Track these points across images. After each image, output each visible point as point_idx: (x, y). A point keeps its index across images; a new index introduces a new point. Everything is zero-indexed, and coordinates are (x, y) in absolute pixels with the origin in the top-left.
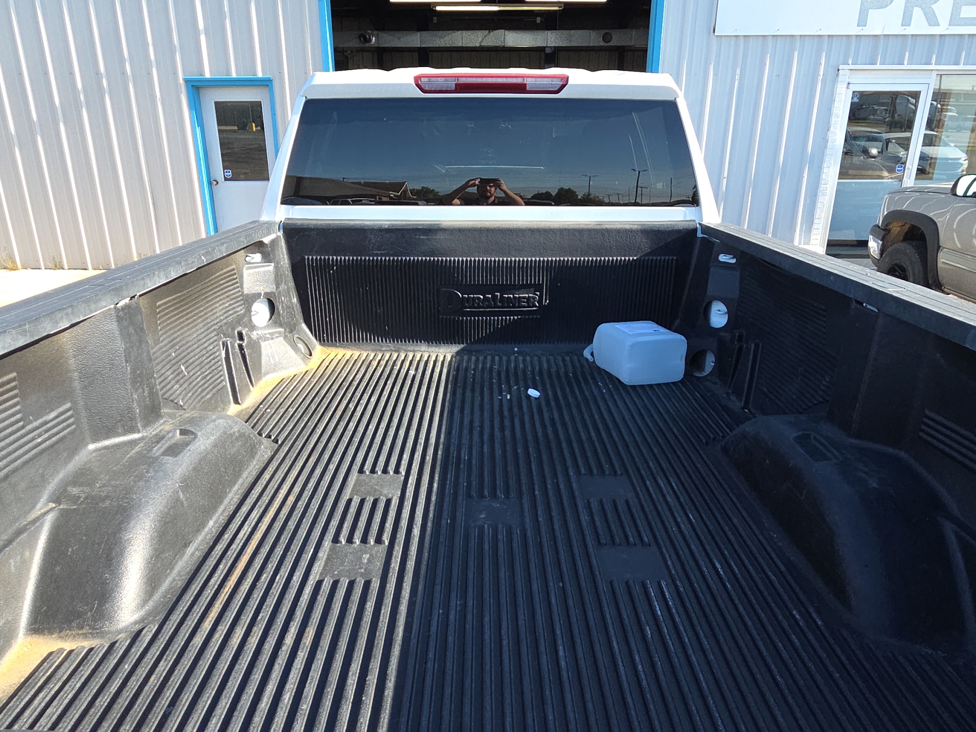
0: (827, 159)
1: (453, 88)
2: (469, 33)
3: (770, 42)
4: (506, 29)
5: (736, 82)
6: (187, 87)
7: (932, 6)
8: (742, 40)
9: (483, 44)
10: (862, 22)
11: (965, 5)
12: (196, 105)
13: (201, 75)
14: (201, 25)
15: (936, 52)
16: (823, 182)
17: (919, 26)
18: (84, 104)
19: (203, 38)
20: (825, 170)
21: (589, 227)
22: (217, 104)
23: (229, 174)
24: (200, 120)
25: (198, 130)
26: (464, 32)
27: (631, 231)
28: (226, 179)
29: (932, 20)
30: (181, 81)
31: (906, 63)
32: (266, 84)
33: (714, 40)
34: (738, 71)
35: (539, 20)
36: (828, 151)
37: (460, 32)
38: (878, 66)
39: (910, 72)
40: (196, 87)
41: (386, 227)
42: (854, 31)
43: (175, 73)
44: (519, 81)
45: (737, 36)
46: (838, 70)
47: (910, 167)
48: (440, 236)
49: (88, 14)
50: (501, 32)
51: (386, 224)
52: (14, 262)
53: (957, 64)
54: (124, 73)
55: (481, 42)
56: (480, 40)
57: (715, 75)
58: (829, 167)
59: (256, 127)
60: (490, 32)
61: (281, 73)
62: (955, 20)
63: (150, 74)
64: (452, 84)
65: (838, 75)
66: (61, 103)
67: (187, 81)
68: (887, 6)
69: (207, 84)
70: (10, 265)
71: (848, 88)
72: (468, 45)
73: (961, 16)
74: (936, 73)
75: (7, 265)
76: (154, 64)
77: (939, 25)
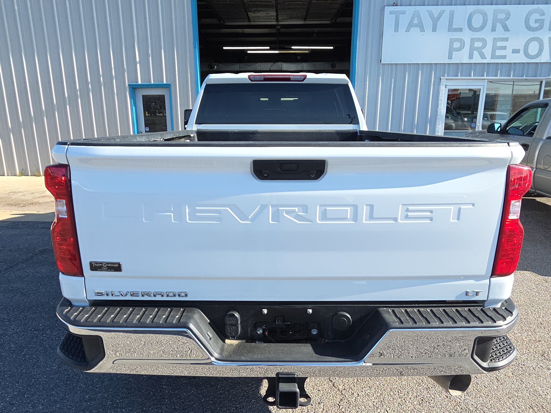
0: (438, 121)
1: (263, 79)
2: (264, 64)
3: (407, 66)
4: (282, 62)
5: (392, 85)
6: (129, 88)
7: (482, 50)
8: (394, 66)
9: (271, 69)
10: (450, 57)
11: (497, 49)
12: (133, 97)
13: (136, 83)
14: (138, 60)
15: (486, 70)
16: (436, 131)
17: (477, 59)
18: (79, 96)
19: (138, 65)
20: (437, 126)
21: (316, 132)
22: (143, 96)
23: (148, 129)
24: (135, 103)
25: (134, 108)
26: (261, 63)
27: (332, 133)
28: (146, 132)
29: (483, 56)
30: (127, 85)
31: (472, 76)
32: (167, 86)
33: (381, 65)
34: (393, 80)
35: (299, 57)
36: (438, 117)
37: (259, 63)
38: (459, 77)
39: (474, 80)
40: (134, 88)
41: (237, 132)
42: (447, 61)
43: (124, 82)
44: (288, 77)
45: (392, 64)
46: (441, 79)
47: (479, 124)
48: (258, 135)
49: (85, 55)
50: (280, 63)
51: (237, 131)
52: (39, 172)
53: (496, 76)
54: (100, 81)
55: (270, 68)
56: (269, 67)
57: (382, 81)
58: (439, 124)
59: (148, 114)
60: (274, 64)
61: (175, 81)
62: (493, 56)
63: (112, 82)
64: (262, 78)
65: (440, 82)
66: (68, 95)
67: (129, 85)
68: (461, 50)
69: (139, 86)
70: (37, 174)
71: (446, 87)
72: (263, 70)
73: (496, 55)
74: (487, 80)
75: (36, 174)
76: (114, 77)
77: (486, 59)
